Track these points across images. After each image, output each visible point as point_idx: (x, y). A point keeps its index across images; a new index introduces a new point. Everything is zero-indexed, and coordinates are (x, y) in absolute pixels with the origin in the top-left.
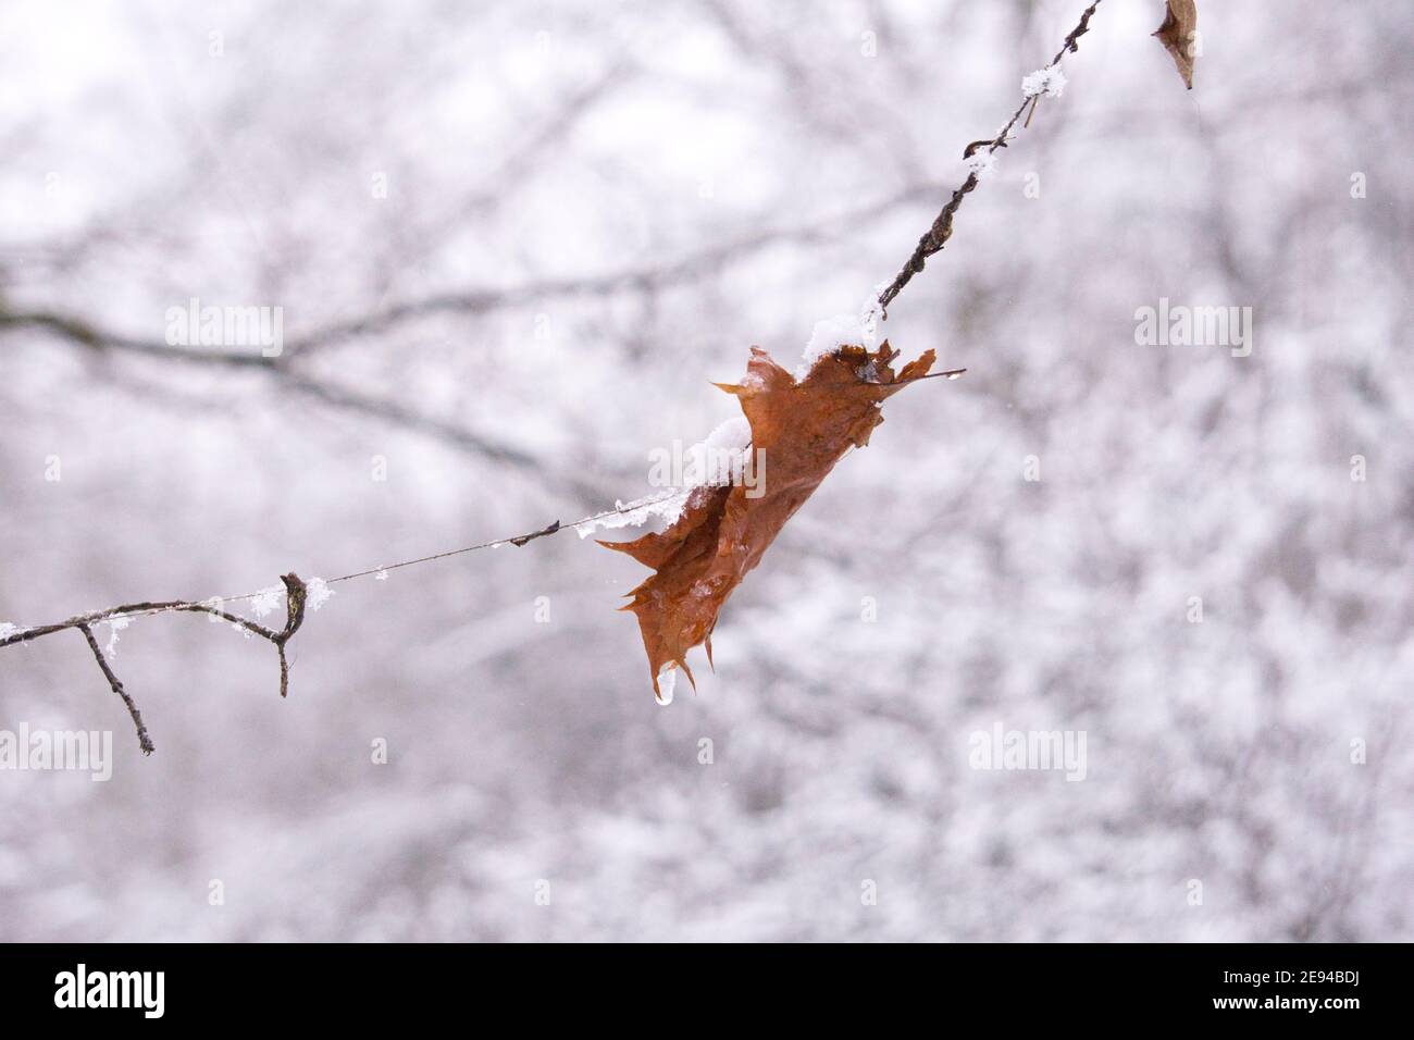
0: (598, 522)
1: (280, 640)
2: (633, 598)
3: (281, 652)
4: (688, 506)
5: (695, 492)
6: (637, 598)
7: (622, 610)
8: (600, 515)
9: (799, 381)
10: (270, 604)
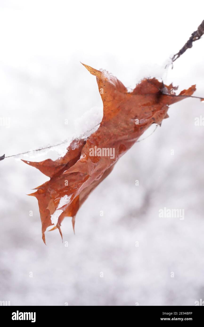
2: (36, 190)
4: (70, 149)
5: (74, 141)
6: (38, 191)
7: (29, 195)
9: (130, 90)
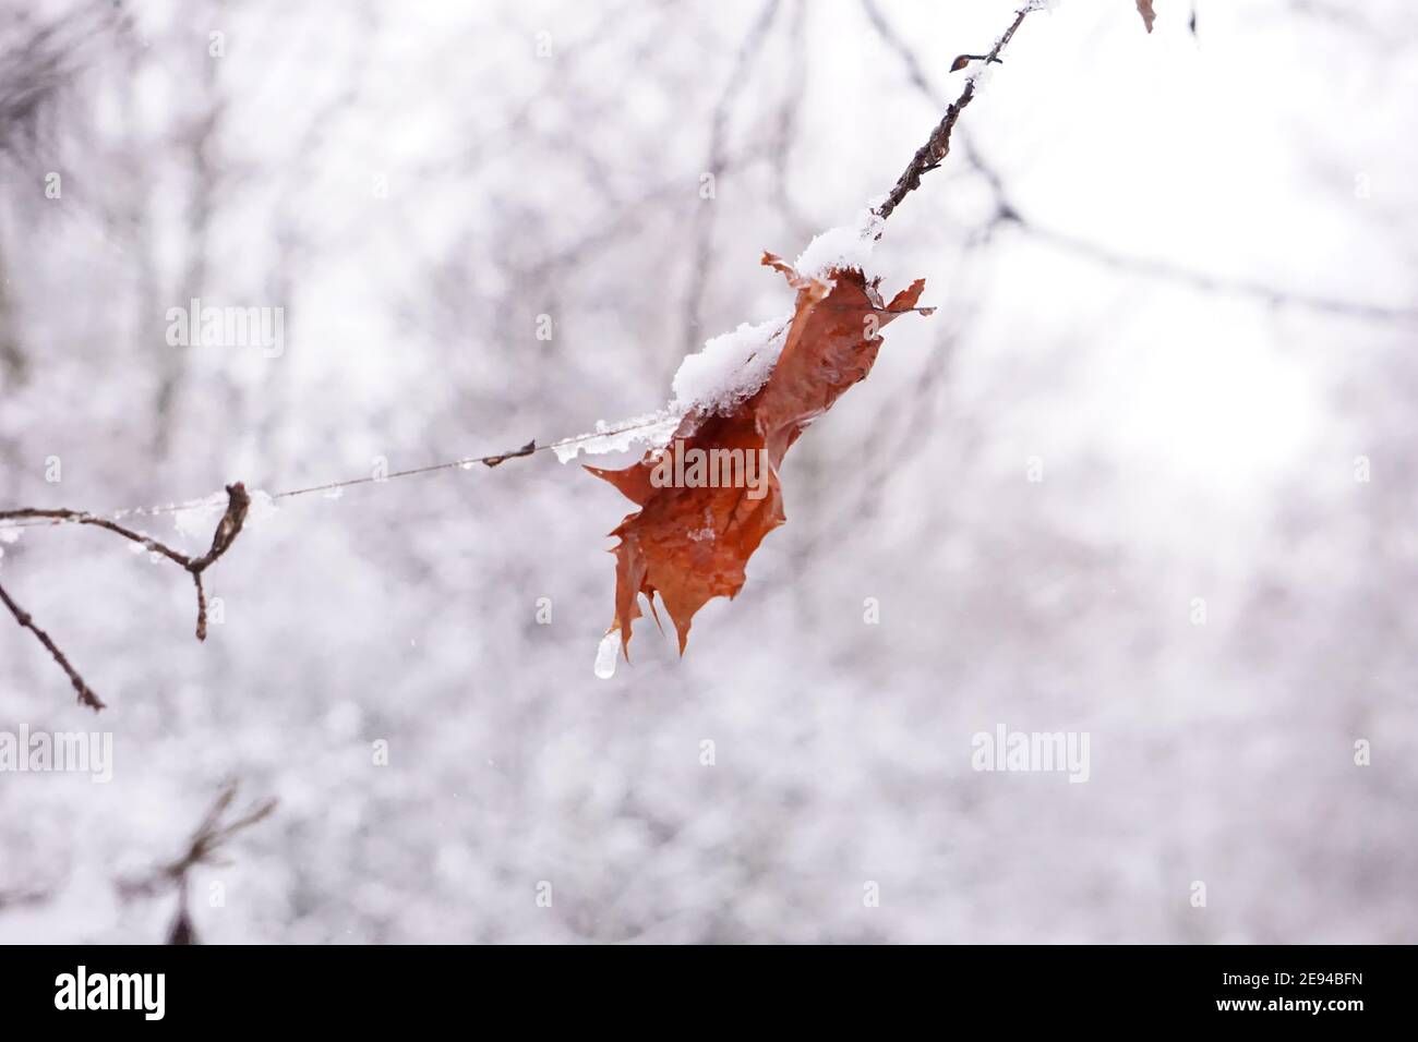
0: (580, 445)
1: (196, 568)
3: (198, 582)
8: (581, 437)
10: (195, 523)
